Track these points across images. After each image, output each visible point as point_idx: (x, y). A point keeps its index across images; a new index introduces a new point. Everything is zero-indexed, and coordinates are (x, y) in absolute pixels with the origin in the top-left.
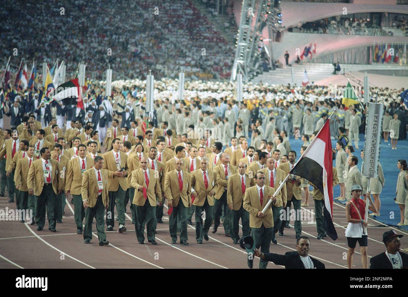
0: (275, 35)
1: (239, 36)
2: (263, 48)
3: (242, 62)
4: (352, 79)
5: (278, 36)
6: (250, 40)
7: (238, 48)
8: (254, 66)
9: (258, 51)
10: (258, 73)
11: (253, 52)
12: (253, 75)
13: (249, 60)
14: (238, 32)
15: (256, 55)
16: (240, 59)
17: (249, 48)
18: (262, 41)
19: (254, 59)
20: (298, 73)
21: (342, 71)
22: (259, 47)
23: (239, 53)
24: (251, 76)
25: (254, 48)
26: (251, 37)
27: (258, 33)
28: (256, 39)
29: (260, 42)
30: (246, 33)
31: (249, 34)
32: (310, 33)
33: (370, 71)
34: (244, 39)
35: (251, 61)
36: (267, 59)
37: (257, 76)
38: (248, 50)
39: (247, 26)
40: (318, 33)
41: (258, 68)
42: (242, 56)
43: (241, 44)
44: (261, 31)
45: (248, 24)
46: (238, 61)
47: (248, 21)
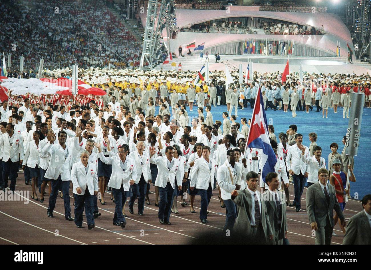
0: (172, 34)
1: (145, 35)
2: (163, 44)
3: (147, 54)
4: (229, 65)
5: (174, 35)
6: (153, 38)
7: (144, 43)
8: (157, 57)
9: (160, 46)
10: (159, 62)
11: (156, 47)
12: (156, 63)
13: (153, 52)
14: (144, 32)
15: (158, 48)
16: (146, 52)
17: (152, 44)
18: (162, 38)
19: (156, 52)
20: (188, 61)
21: (221, 60)
22: (160, 43)
23: (145, 47)
24: (155, 64)
25: (157, 44)
26: (154, 36)
27: (159, 33)
28: (157, 37)
29: (161, 39)
30: (150, 32)
31: (152, 33)
32: (197, 32)
33: (240, 60)
34: (149, 37)
35: (154, 53)
36: (166, 52)
37: (159, 64)
38: (152, 45)
39: (151, 28)
40: (203, 32)
41: (159, 59)
42: (147, 50)
43: (146, 41)
44: (161, 31)
45: (152, 26)
46: (145, 54)
47: (151, 24)
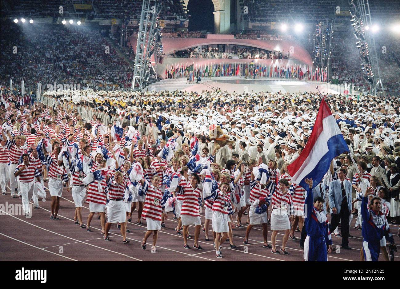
0: (159, 59)
1: (136, 61)
2: (151, 68)
3: (138, 77)
4: (208, 86)
5: (161, 60)
6: (143, 63)
7: (135, 68)
8: (146, 79)
9: (149, 70)
10: (148, 84)
11: (145, 70)
13: (143, 75)
14: (135, 58)
15: (147, 72)
16: (137, 75)
17: (142, 68)
18: (151, 63)
19: (146, 74)
20: (173, 83)
21: (202, 81)
22: (149, 67)
23: (136, 71)
24: (144, 86)
25: (146, 68)
26: (144, 61)
27: (148, 59)
28: (146, 62)
29: (150, 64)
30: (140, 58)
31: (142, 59)
32: (181, 57)
33: (219, 81)
34: (139, 62)
36: (154, 74)
37: (148, 85)
38: (142, 69)
39: (141, 54)
40: (185, 57)
41: (148, 81)
42: (138, 73)
43: (137, 65)
44: (150, 57)
45: (141, 53)
46: (136, 76)
47: (141, 51)
